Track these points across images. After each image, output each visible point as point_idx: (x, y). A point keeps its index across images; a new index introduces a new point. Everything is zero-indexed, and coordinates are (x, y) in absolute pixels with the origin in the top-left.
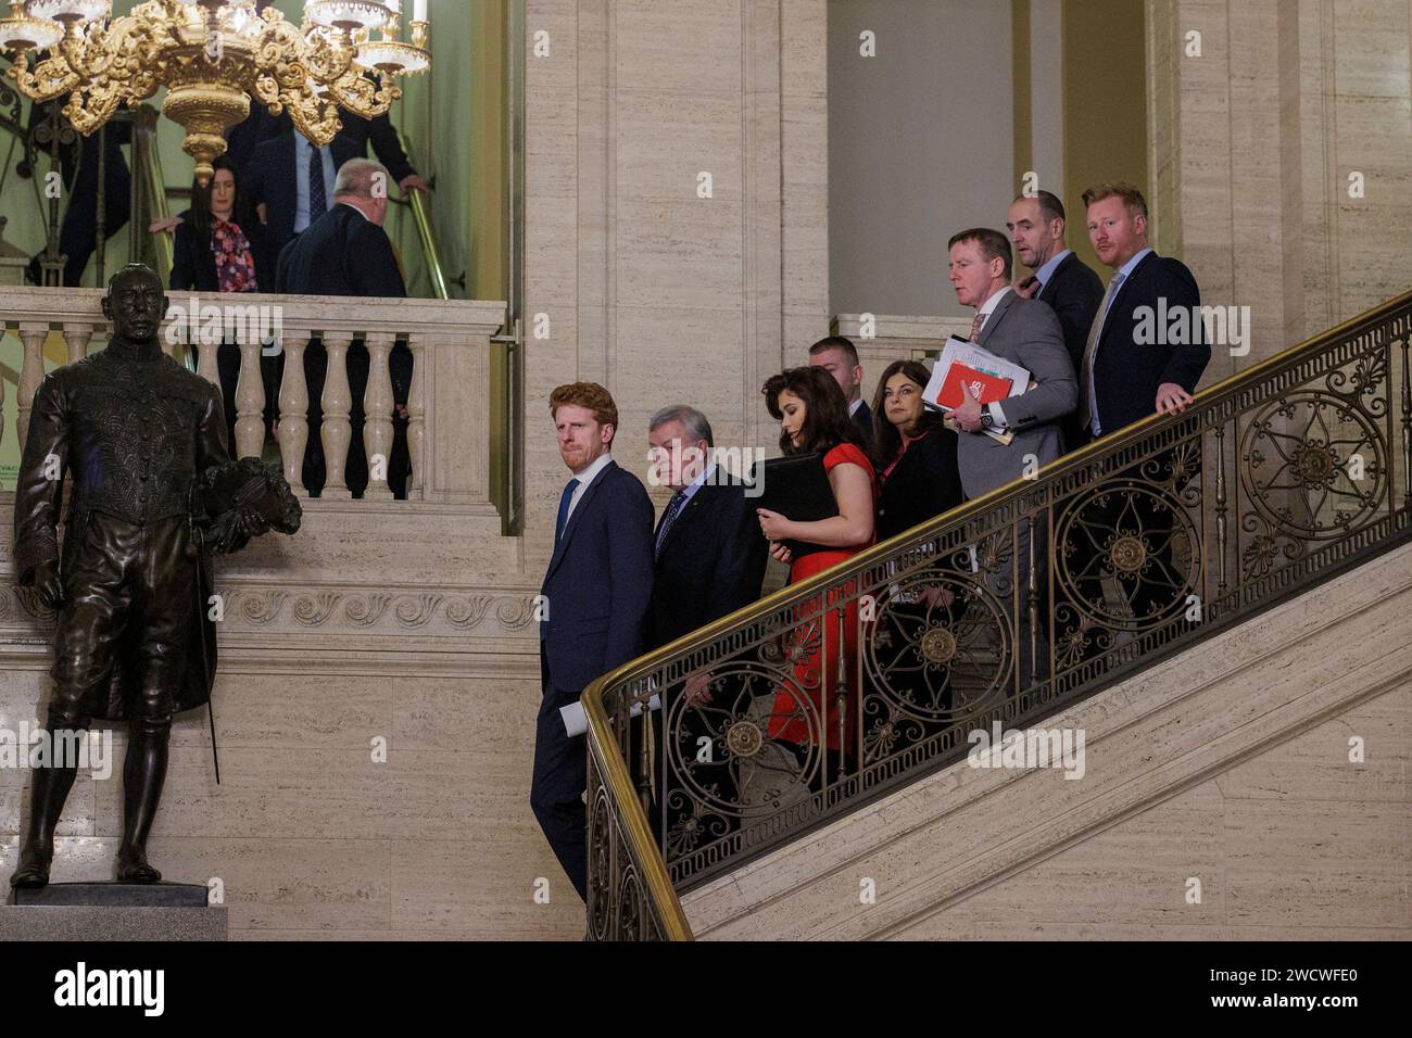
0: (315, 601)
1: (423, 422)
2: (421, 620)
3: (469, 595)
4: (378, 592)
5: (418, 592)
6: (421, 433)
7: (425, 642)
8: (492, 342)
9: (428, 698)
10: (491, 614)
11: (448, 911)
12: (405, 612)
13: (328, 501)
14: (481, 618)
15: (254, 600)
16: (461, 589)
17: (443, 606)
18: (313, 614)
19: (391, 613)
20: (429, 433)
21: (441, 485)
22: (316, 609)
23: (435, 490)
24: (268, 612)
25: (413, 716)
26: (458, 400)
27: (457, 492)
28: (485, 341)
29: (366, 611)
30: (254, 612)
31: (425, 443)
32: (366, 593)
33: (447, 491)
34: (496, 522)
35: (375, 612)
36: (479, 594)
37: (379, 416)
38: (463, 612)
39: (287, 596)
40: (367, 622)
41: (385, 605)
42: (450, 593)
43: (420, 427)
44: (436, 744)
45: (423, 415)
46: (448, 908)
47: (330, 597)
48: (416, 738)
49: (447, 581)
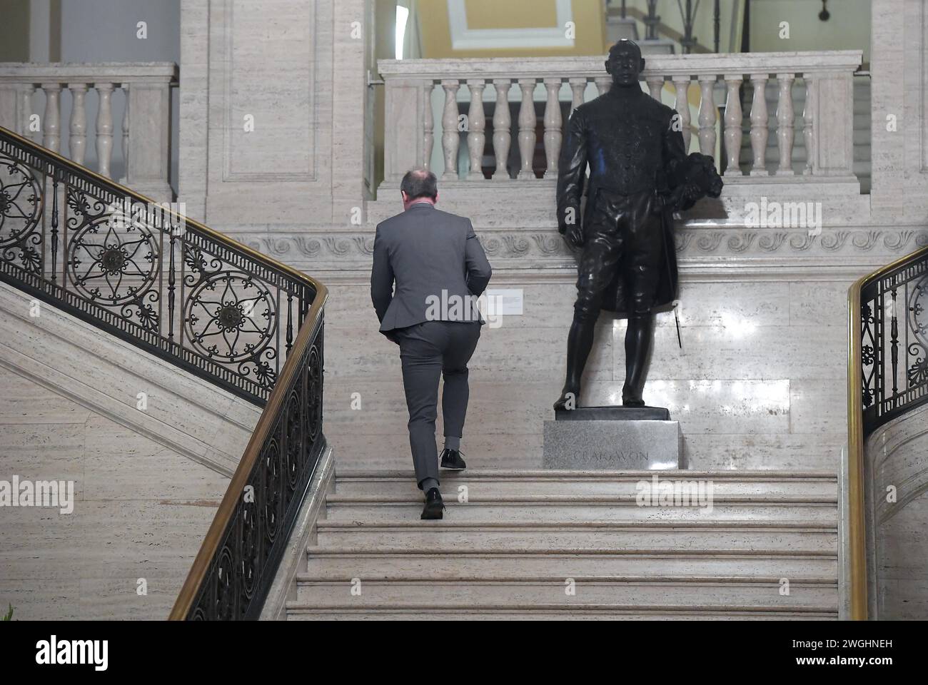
0: (740, 238)
1: (811, 127)
2: (805, 247)
3: (835, 231)
4: (779, 231)
5: (803, 231)
6: (810, 134)
7: (808, 261)
8: (854, 75)
9: (811, 294)
10: (849, 241)
11: (825, 422)
12: (796, 243)
13: (753, 177)
14: (842, 245)
15: (704, 238)
16: (830, 227)
17: (819, 238)
18: (739, 245)
19: (787, 243)
20: (815, 133)
21: (823, 164)
22: (741, 243)
23: (820, 168)
24: (712, 245)
25: (802, 305)
26: (834, 113)
27: (833, 168)
28: (850, 75)
29: (772, 243)
30: (704, 246)
31: (812, 139)
32: (772, 232)
33: (827, 169)
34: (857, 187)
35: (778, 243)
36: (842, 230)
37: (785, 124)
38: (832, 242)
39: (723, 236)
40: (772, 249)
41: (783, 239)
43: (810, 130)
44: (817, 321)
45: (812, 123)
46: (825, 420)
47: (750, 235)
48: (804, 318)
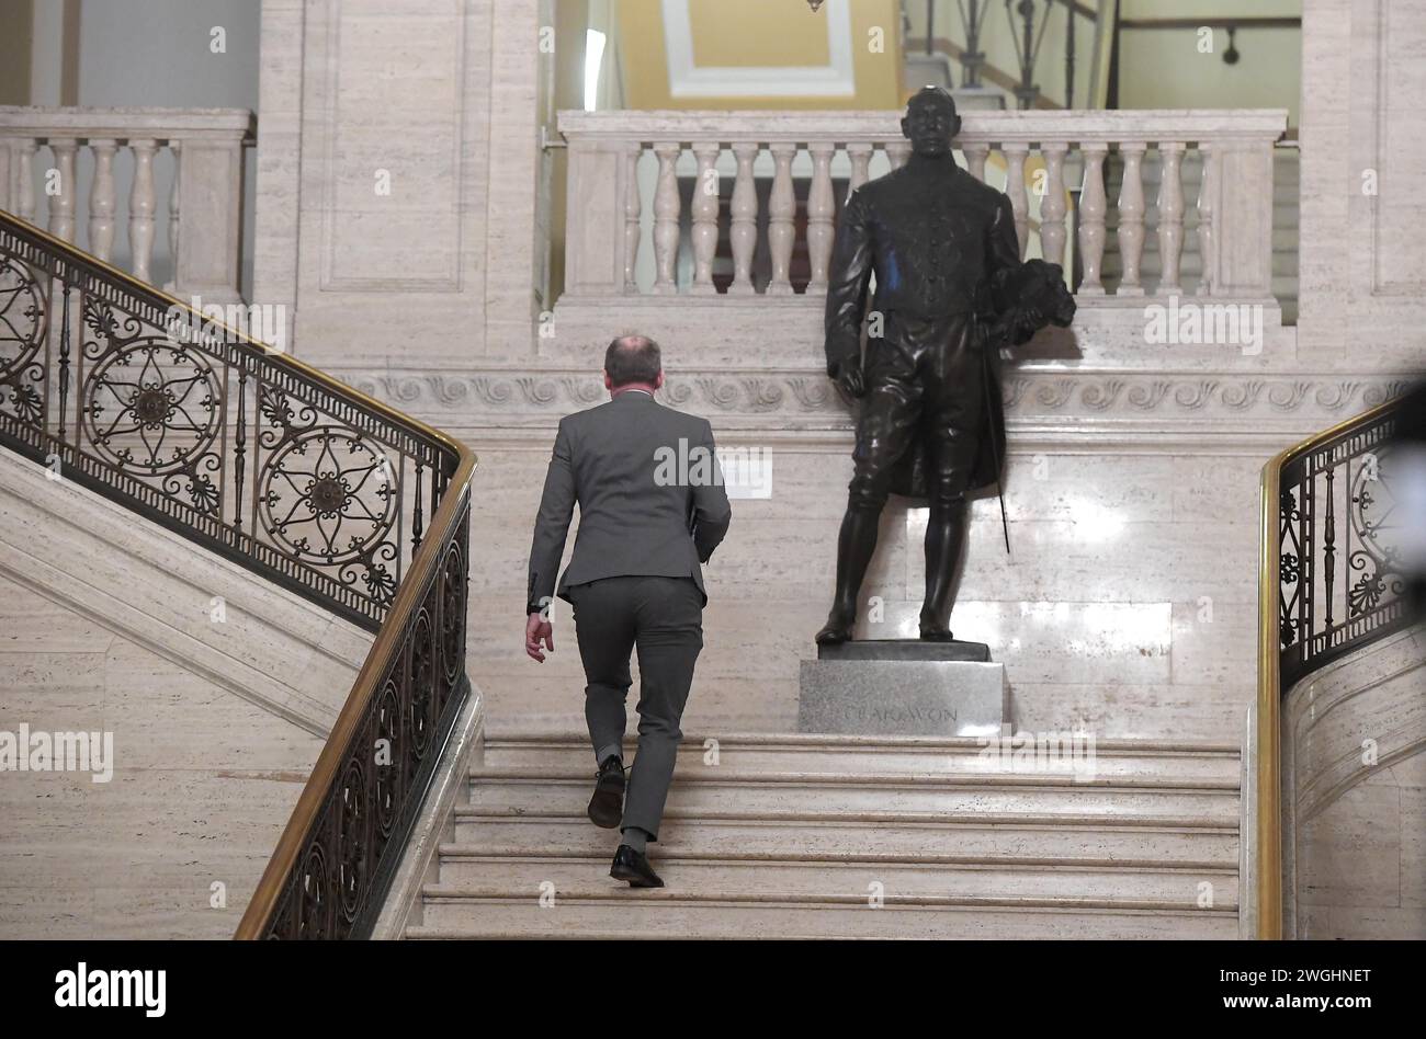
0: (1101, 389)
1: (1209, 224)
2: (1198, 404)
3: (1243, 380)
4: (1159, 379)
5: (1195, 379)
6: (1208, 234)
7: (1202, 424)
8: (1276, 147)
9: (1205, 475)
10: (1263, 397)
11: (1224, 668)
12: (1183, 398)
13: (1122, 298)
14: (1255, 401)
15: (1046, 388)
16: (1235, 375)
17: (1218, 391)
18: (1099, 400)
19: (1171, 397)
20: (1216, 233)
21: (1227, 280)
22: (1102, 396)
23: (1221, 285)
24: (1059, 399)
25: (1192, 491)
26: (1243, 202)
27: (1241, 286)
28: (1268, 146)
29: (1148, 396)
30: (1046, 399)
31: (1212, 241)
32: (1149, 379)
33: (1232, 287)
34: (1277, 314)
35: (1157, 398)
36: (1253, 379)
37: (1170, 219)
38: (1238, 398)
39: (1075, 384)
40: (1148, 407)
41: (1165, 390)
42: (1226, 379)
43: (1207, 228)
44: (1214, 516)
45: (1210, 217)
46: (1225, 665)
47: (1115, 384)
48: (1194, 511)
49: (1222, 367)
